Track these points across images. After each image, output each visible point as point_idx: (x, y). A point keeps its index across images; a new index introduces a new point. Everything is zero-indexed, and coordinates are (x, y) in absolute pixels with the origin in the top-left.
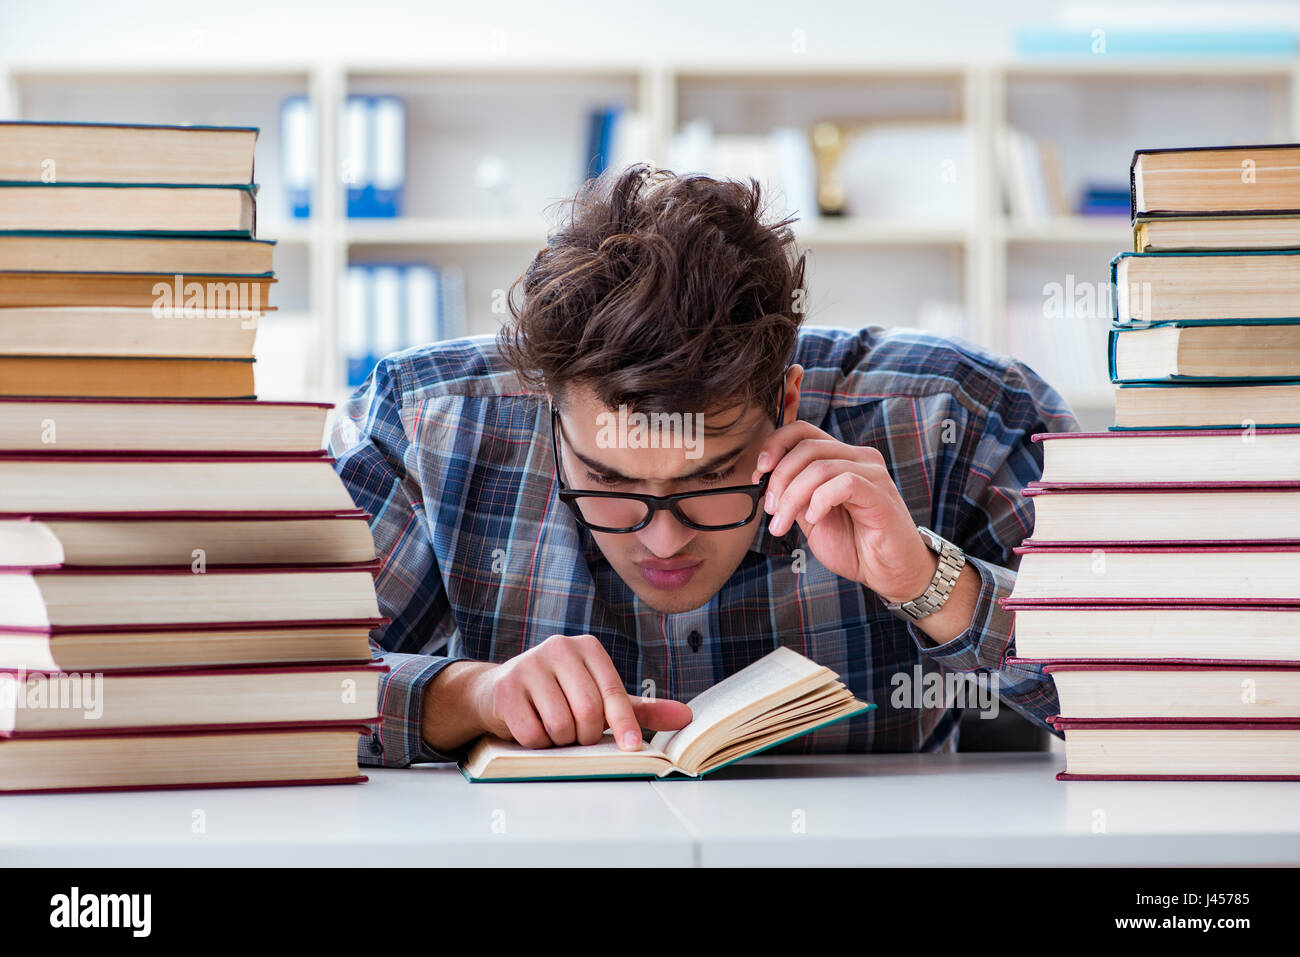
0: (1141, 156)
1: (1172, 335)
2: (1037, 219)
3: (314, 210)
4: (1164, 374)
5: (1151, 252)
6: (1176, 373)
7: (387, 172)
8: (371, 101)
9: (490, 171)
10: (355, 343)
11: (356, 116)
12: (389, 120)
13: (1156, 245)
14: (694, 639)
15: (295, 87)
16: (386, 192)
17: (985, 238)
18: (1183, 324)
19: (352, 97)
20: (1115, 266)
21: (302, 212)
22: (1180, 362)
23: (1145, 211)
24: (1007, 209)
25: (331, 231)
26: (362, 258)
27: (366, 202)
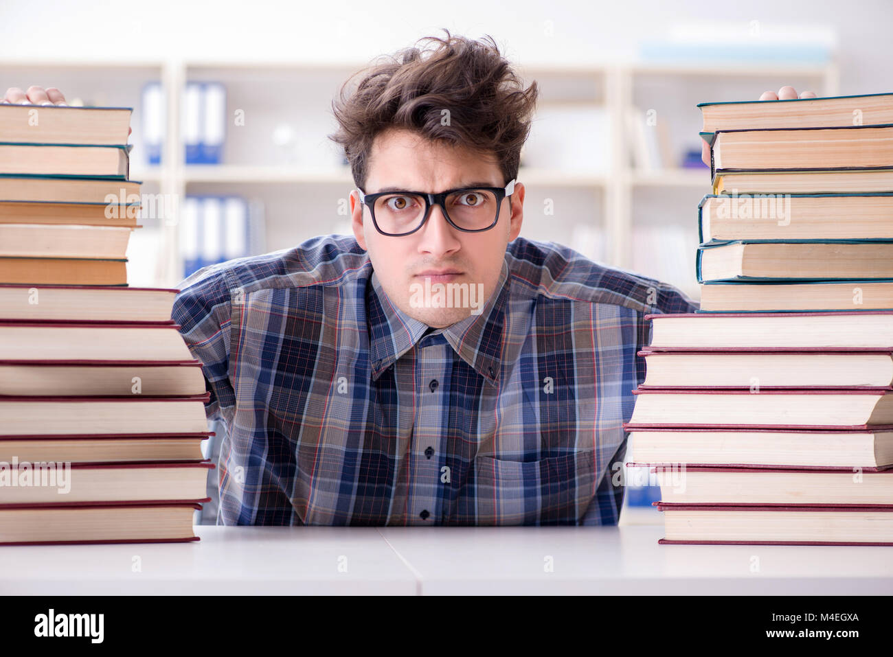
0: (720, 135)
1: (739, 249)
2: (653, 170)
3: (163, 159)
4: (732, 275)
5: (725, 195)
6: (741, 274)
7: (213, 134)
8: (203, 86)
9: (283, 134)
10: (189, 249)
11: (193, 96)
12: (215, 99)
13: (729, 191)
14: (429, 452)
15: (151, 76)
16: (213, 147)
17: (617, 182)
18: (746, 243)
19: (190, 83)
20: (701, 205)
21: (155, 160)
22: (743, 268)
23: (720, 168)
24: (633, 163)
25: (175, 173)
26: (195, 192)
27: (199, 154)
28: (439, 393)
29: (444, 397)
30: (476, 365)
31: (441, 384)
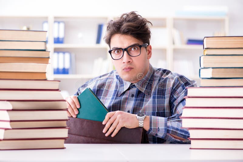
0: (205, 38)
1: (211, 70)
4: (209, 77)
5: (207, 55)
6: (211, 77)
7: (61, 36)
8: (59, 22)
9: (80, 35)
11: (56, 24)
12: (62, 25)
13: (208, 54)
15: (45, 20)
16: (61, 39)
18: (213, 68)
19: (55, 22)
20: (200, 57)
22: (212, 75)
23: (206, 48)
27: (58, 41)
28: (134, 98)
29: (135, 99)
30: (144, 92)
31: (135, 96)
